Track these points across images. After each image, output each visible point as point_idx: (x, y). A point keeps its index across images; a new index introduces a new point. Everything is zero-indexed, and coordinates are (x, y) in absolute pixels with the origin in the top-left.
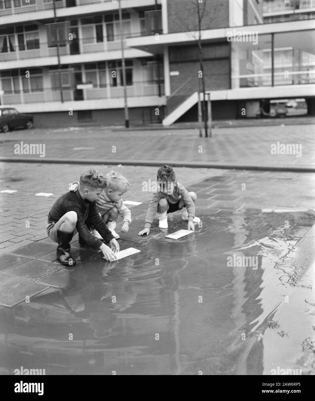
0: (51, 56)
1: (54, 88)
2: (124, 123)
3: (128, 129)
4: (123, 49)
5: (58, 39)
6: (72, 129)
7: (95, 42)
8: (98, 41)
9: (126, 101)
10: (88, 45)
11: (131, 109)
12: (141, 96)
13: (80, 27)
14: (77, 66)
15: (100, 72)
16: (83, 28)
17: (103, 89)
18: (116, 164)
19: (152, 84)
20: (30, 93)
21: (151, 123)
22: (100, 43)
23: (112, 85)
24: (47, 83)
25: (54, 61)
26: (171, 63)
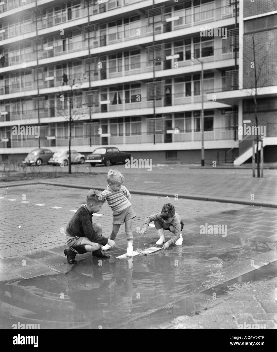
0: (148, 107)
1: (149, 133)
2: (201, 162)
3: (203, 167)
4: (203, 102)
5: (155, 94)
6: (159, 165)
7: (184, 97)
8: (186, 96)
9: (203, 144)
10: (178, 98)
11: (207, 151)
12: (219, 140)
13: (173, 84)
14: (169, 115)
15: (186, 119)
16: (175, 85)
17: (188, 133)
18: (165, 196)
19: (229, 129)
20: (131, 136)
21: (226, 163)
22: (188, 97)
23: (195, 131)
24: (144, 128)
25: (150, 111)
26: (244, 113)
